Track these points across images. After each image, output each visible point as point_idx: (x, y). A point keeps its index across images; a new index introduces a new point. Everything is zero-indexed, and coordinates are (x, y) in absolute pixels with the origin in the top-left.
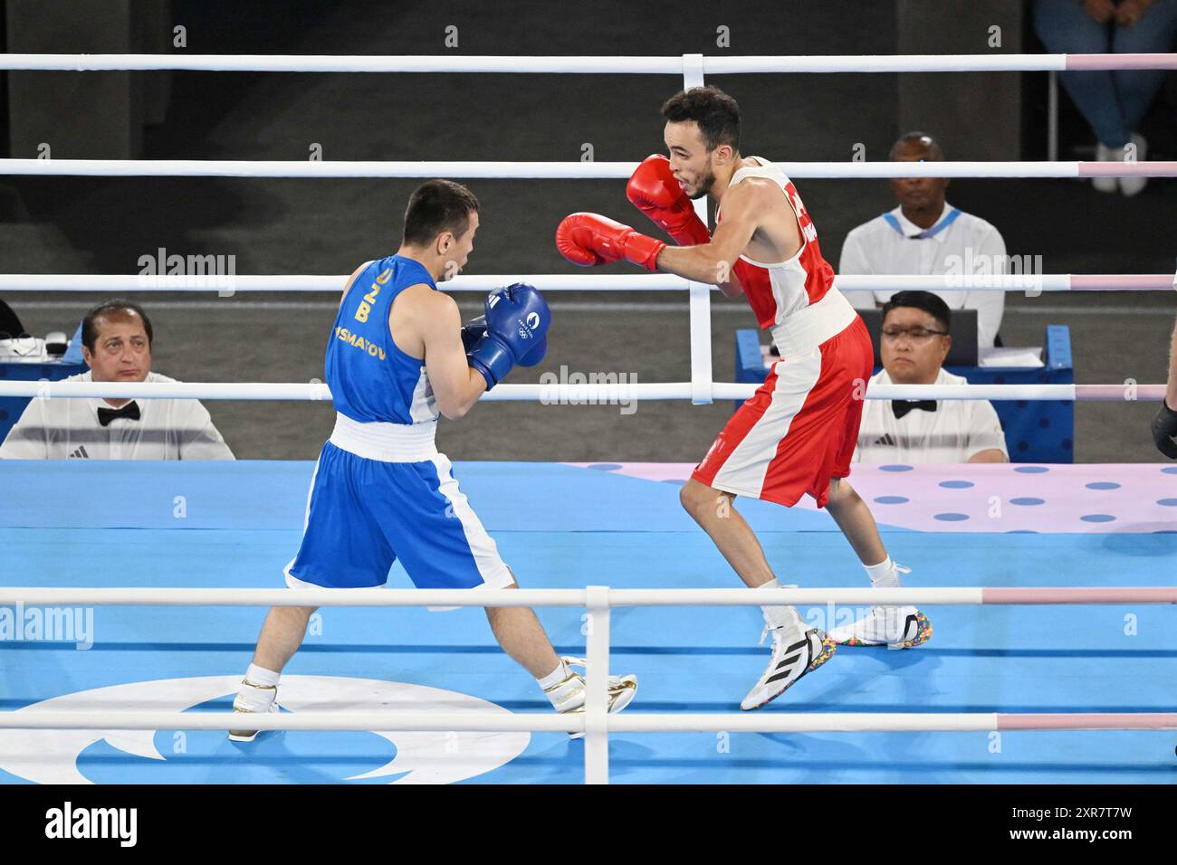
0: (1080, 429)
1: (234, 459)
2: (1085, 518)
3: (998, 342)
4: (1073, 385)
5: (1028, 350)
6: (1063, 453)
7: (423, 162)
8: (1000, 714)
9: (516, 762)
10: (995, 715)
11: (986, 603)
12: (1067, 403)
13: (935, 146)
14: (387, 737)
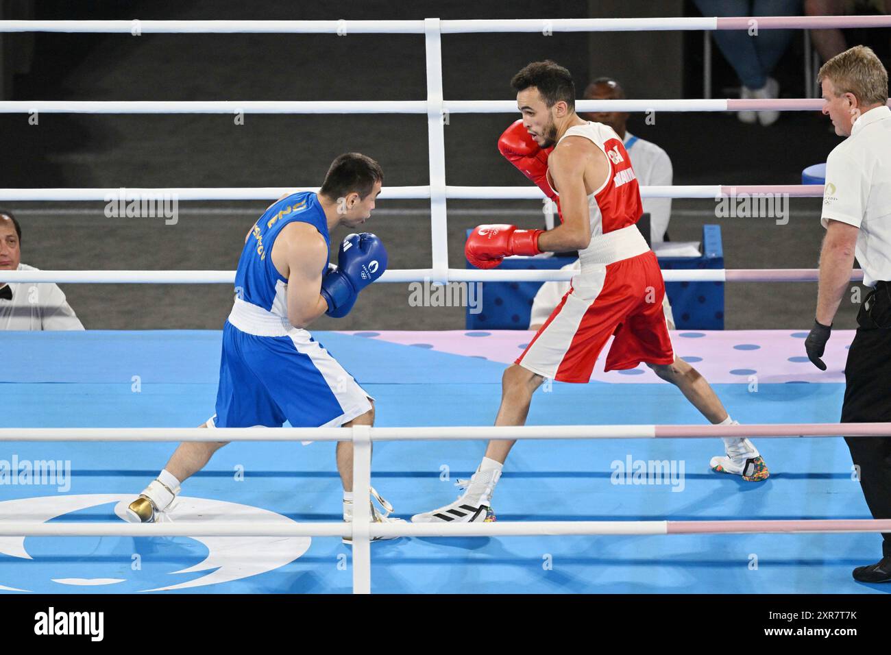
0: (730, 303)
1: (84, 329)
2: (733, 372)
3: (666, 238)
4: (724, 270)
5: (690, 243)
6: (717, 323)
7: (226, 102)
8: (669, 522)
9: (300, 560)
10: (665, 522)
11: (657, 437)
12: (719, 284)
13: (619, 87)
14: (200, 541)
